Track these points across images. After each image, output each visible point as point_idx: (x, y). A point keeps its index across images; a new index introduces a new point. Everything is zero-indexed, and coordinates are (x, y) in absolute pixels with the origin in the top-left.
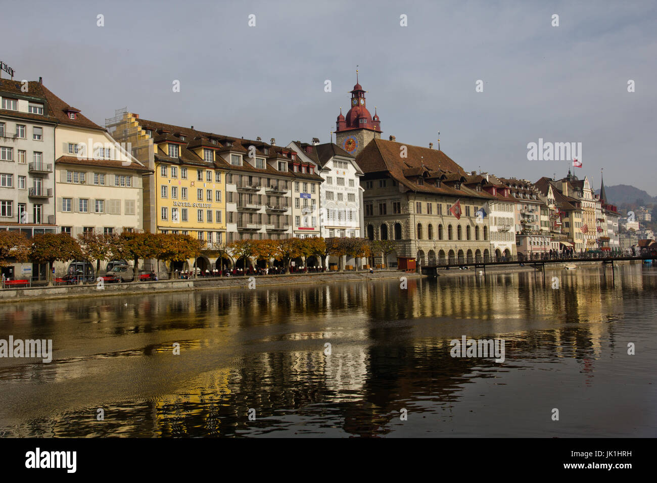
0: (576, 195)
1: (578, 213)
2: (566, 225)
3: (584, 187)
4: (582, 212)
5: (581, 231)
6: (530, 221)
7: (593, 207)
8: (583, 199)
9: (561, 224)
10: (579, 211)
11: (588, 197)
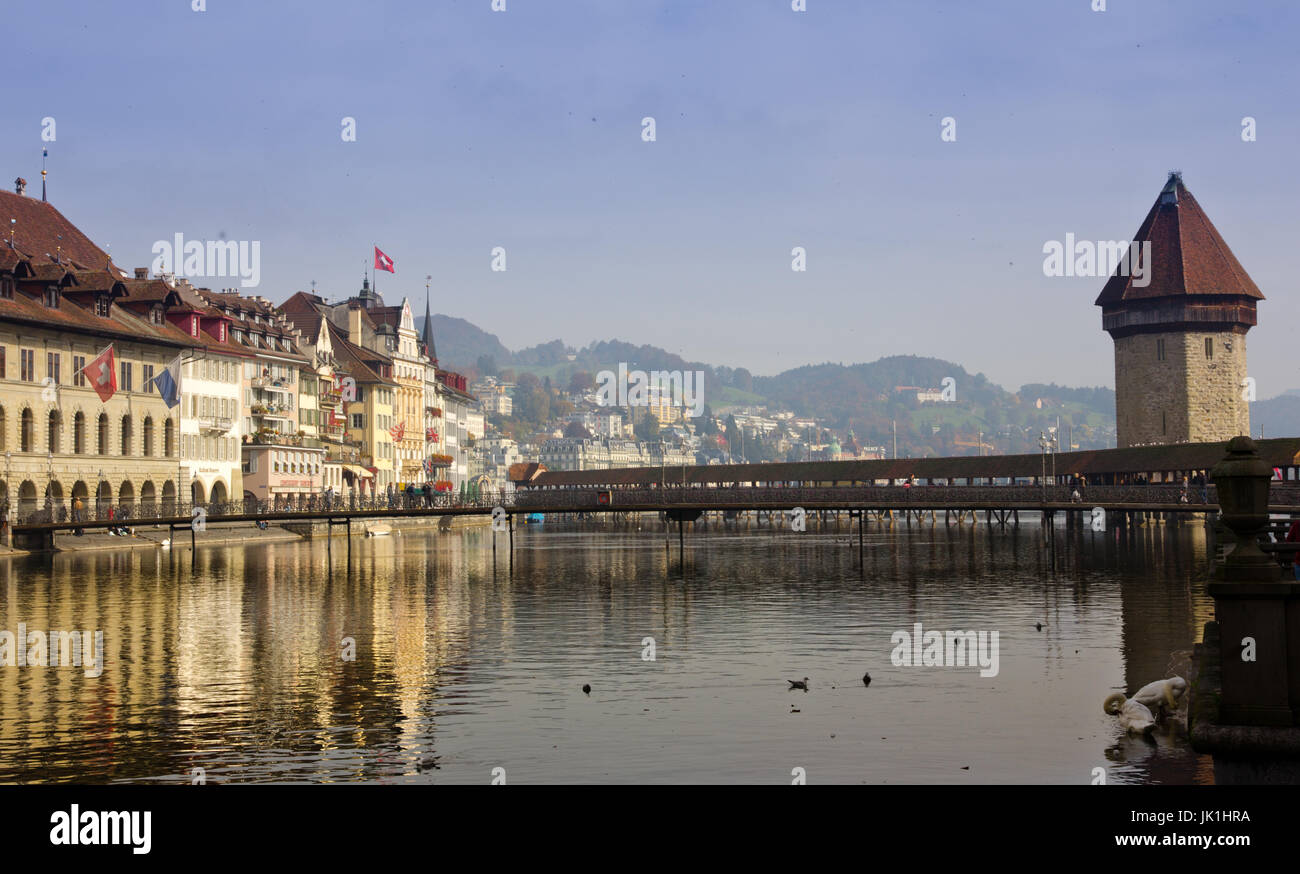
0: (381, 345)
1: (385, 391)
2: (355, 421)
3: (402, 326)
4: (395, 390)
5: (390, 439)
6: (275, 408)
7: (418, 378)
8: (398, 356)
9: (344, 418)
10: (387, 386)
11: (408, 353)
